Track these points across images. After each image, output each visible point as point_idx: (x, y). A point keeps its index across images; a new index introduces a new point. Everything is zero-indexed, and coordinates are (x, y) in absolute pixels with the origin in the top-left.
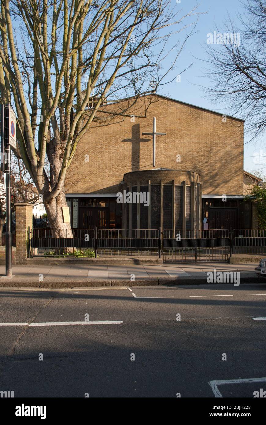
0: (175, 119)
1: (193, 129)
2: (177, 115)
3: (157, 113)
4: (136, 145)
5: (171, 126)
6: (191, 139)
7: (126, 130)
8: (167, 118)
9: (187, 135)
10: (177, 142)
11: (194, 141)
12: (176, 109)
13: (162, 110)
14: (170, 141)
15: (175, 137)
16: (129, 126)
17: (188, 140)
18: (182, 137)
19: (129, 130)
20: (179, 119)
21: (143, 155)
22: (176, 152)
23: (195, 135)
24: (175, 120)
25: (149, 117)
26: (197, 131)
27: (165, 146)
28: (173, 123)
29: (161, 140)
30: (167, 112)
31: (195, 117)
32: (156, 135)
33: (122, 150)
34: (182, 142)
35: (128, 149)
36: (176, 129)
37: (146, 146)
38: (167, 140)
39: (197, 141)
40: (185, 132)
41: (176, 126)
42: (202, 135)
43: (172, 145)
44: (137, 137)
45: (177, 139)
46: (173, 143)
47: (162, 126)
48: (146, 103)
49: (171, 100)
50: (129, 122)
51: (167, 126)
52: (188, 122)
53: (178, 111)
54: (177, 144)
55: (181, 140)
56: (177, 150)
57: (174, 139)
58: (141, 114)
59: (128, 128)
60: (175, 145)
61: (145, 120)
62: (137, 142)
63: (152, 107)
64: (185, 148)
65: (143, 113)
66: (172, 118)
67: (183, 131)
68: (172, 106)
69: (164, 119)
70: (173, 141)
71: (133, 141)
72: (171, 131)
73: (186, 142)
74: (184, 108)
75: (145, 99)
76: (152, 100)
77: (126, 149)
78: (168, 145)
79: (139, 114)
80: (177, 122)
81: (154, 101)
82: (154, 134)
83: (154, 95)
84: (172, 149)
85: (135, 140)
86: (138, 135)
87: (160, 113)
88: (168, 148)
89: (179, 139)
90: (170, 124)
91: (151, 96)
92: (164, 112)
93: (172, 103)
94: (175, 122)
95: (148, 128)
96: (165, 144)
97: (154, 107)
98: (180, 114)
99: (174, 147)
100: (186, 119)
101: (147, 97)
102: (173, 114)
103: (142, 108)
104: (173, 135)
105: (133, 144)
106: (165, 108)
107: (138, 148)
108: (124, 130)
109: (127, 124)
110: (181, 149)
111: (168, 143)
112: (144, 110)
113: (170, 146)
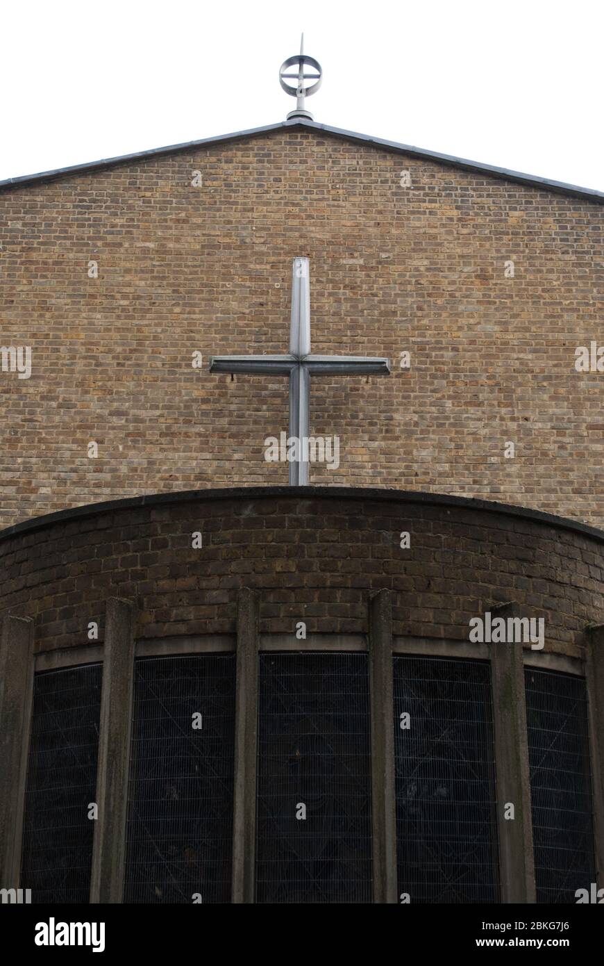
0: (454, 277)
2: (466, 251)
3: (327, 236)
4: (161, 450)
5: (425, 322)
6: (576, 406)
7: (97, 351)
8: (395, 269)
9: (548, 378)
10: (473, 426)
11: (598, 420)
12: (455, 213)
13: (362, 220)
14: (422, 418)
15: (455, 397)
16: (119, 324)
17: (558, 411)
18: (508, 392)
19: (119, 349)
20: (483, 278)
24: (453, 283)
25: (268, 267)
27: (387, 453)
28: (439, 302)
29: (354, 417)
30: (394, 231)
32: (312, 373)
33: (62, 482)
34: (513, 426)
35: (107, 477)
36: (462, 336)
37: (236, 456)
38: (397, 416)
40: (530, 356)
41: (463, 321)
43: (440, 447)
44: (173, 393)
45: (471, 409)
46: (447, 432)
47: (361, 320)
48: (246, 179)
49: (419, 163)
50: (125, 297)
51: (398, 322)
52: (546, 295)
53: (476, 226)
54: (476, 440)
55: (503, 410)
56: (475, 482)
57: (449, 404)
58: (210, 247)
59: (115, 336)
60: (459, 447)
61: (237, 280)
62: (175, 428)
63: (286, 204)
64: (541, 469)
65: (227, 240)
66: (428, 270)
67: (515, 356)
68: (427, 195)
69: (373, 274)
70: (447, 418)
71: (143, 421)
72: (428, 356)
73: (540, 425)
74: (515, 209)
75: (239, 153)
76: (291, 162)
77: (89, 476)
78: (404, 446)
79: (198, 247)
80: (467, 296)
81: (303, 167)
82: (299, 362)
83: (300, 128)
84: (440, 475)
85: (158, 412)
86: (187, 380)
87: (346, 237)
88: (407, 467)
89: (491, 405)
90: (420, 309)
91: (285, 138)
92: (372, 231)
93: (425, 180)
94: (457, 294)
95: (257, 334)
96: (383, 443)
97: (305, 204)
98: (488, 244)
99: (453, 461)
100: (530, 277)
101: (254, 144)
102: (440, 244)
103: (219, 210)
104: (445, 377)
105: (146, 442)
106: (380, 207)
107: (178, 470)
108: (82, 349)
109: (104, 310)
110: (509, 475)
111: (410, 434)
112: (229, 222)
113: (424, 453)
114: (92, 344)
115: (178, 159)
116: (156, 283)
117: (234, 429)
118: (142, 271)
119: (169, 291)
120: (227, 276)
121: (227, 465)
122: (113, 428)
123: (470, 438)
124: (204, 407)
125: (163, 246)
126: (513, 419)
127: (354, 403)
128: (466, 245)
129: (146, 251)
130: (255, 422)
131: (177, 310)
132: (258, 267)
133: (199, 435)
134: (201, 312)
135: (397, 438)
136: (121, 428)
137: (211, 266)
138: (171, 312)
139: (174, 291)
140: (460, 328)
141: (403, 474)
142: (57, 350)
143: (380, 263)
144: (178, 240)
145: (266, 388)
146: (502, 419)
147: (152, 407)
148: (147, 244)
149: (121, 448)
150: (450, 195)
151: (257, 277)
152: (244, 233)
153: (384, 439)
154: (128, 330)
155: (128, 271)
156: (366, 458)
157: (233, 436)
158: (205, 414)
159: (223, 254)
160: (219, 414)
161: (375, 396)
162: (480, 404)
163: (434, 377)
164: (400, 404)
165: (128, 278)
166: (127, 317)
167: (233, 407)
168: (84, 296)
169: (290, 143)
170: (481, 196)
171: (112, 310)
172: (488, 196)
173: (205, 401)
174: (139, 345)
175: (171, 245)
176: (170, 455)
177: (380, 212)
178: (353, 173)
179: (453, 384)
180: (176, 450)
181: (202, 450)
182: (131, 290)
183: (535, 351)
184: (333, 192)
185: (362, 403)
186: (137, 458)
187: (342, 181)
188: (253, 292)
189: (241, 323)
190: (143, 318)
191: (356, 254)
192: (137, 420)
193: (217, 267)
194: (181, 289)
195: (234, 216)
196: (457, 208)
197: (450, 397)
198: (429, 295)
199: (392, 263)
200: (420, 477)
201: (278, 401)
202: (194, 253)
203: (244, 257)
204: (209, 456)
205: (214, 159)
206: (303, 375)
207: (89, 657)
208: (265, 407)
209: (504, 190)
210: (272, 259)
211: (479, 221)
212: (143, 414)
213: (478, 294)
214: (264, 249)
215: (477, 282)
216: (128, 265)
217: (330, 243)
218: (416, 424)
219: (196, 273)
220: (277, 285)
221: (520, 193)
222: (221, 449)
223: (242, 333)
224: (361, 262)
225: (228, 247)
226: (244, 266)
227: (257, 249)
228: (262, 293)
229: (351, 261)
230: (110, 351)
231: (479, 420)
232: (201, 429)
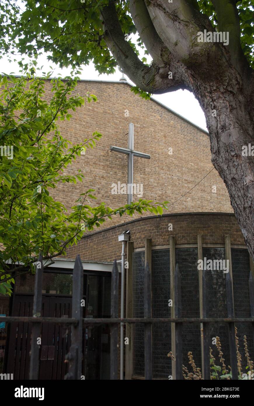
0: (159, 135)
1: (185, 158)
2: (162, 129)
4: (94, 168)
5: (153, 145)
6: (182, 174)
7: (78, 136)
8: (147, 130)
9: (177, 166)
10: (162, 175)
11: (186, 178)
12: (160, 118)
13: (140, 114)
15: (158, 167)
16: (83, 129)
17: (179, 175)
18: (169, 168)
19: (83, 137)
20: (165, 137)
21: (106, 190)
22: (160, 193)
23: (188, 168)
24: (159, 136)
25: (119, 122)
26: (191, 162)
28: (156, 141)
29: (137, 167)
30: (147, 119)
31: (188, 138)
32: (135, 156)
33: (69, 172)
34: (170, 177)
36: (160, 151)
37: (111, 173)
38: (146, 169)
39: (191, 179)
40: (174, 160)
41: (160, 147)
42: (197, 170)
43: (155, 179)
44: (96, 152)
45: (162, 171)
46: (157, 175)
47: (139, 142)
48: (113, 95)
49: (153, 102)
50: (84, 122)
51: (147, 144)
52: (177, 144)
53: (164, 122)
54: (162, 179)
55: (168, 172)
56: (162, 189)
57: (157, 168)
58: (105, 112)
59: (82, 133)
60: (159, 180)
61: (111, 124)
62: (97, 162)
63: (123, 105)
64: (175, 188)
65: (109, 112)
66: (154, 132)
67: (171, 159)
68: (154, 111)
69: (142, 130)
70: (157, 172)
71: (89, 159)
72: (153, 155)
73: (175, 177)
74: (172, 120)
75: (112, 87)
76: (124, 93)
77: (76, 172)
78: (147, 177)
79: (102, 112)
80: (162, 141)
81: (127, 95)
82: (132, 152)
83: (123, 83)
84: (155, 186)
85: (93, 157)
86: (99, 149)
87: (136, 118)
88: (148, 183)
89: (166, 170)
90: (152, 142)
91: (123, 86)
92: (142, 117)
93: (154, 107)
94: (160, 140)
95: (116, 140)
96: (143, 176)
97: (127, 106)
98: (166, 128)
99: (158, 183)
100: (174, 139)
101: (115, 85)
102: (156, 125)
103: (107, 102)
104: (157, 161)
105: (90, 165)
106: (144, 112)
107: (97, 174)
108: (74, 134)
109: (79, 124)
110: (169, 189)
111: (149, 174)
112: (110, 106)
113: (152, 180)
114: (76, 133)
115: (97, 84)
116: (92, 119)
117: (110, 165)
118: (88, 115)
119: (95, 123)
120: (109, 122)
121: (109, 175)
122: (82, 159)
123: (161, 178)
124: (103, 158)
125: (94, 109)
126: (170, 175)
127: (137, 164)
128: (162, 127)
129: (89, 109)
130: (115, 165)
131: (97, 129)
132: (116, 121)
133: (102, 165)
134: (103, 131)
135: (146, 175)
136: (84, 160)
137: (105, 118)
138: (96, 129)
139: (97, 123)
140: (160, 149)
141: (147, 185)
142: (67, 133)
143: (143, 127)
144: (97, 108)
145: (118, 156)
146: (168, 174)
148: (90, 108)
149: (84, 165)
150: (158, 112)
151: (116, 124)
152: (113, 111)
153: (144, 175)
154: (85, 132)
155: (85, 114)
156: (140, 179)
157: (110, 167)
158: (104, 160)
159: (108, 115)
160: (107, 160)
161: (141, 163)
162: (163, 170)
163: (154, 160)
164: (147, 166)
165: (85, 116)
166: (85, 128)
167: (110, 159)
168: (74, 119)
169: (124, 87)
170: (165, 115)
171: (81, 125)
172: (167, 115)
173: (104, 156)
174: (88, 136)
175: (95, 109)
176: (96, 170)
177: (144, 113)
178: (138, 100)
179: (158, 163)
180: (97, 168)
181: (103, 170)
182: (85, 120)
183: (175, 158)
184: (133, 104)
185: (139, 164)
186: (87, 169)
187: (136, 102)
188: (115, 128)
189: (112, 136)
190: (89, 129)
191: (138, 123)
192: (87, 158)
193: (107, 119)
194: (98, 123)
195: (111, 105)
196: (160, 116)
197: (157, 167)
198: (154, 139)
199: (146, 128)
200: (151, 186)
201: (120, 160)
202: (101, 113)
203: (113, 117)
204: (105, 172)
205: (106, 87)
208: (117, 161)
209: (170, 114)
210: (120, 120)
211: (165, 121)
212: (89, 157)
213: (164, 141)
214: (117, 116)
215: (164, 137)
216: (85, 112)
217: (132, 119)
218: (150, 172)
219: (101, 119)
220: (121, 127)
221: (173, 116)
222: (107, 170)
223: (112, 139)
224: (139, 126)
225: (109, 113)
226: (113, 120)
227: (116, 116)
228: (117, 129)
229: (137, 125)
230: (81, 137)
231: (163, 174)
232: (102, 164)
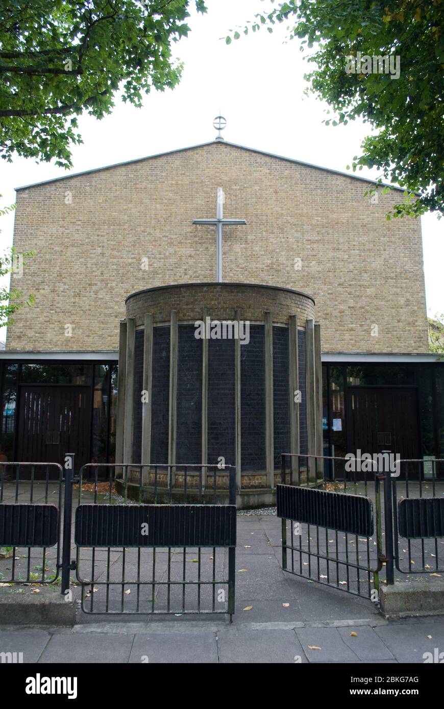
0: (267, 192)
1: (307, 213)
2: (272, 184)
3: (228, 179)
4: (179, 248)
5: (258, 207)
6: (303, 234)
7: (158, 217)
8: (249, 190)
9: (295, 225)
10: (271, 240)
11: (309, 238)
12: (268, 171)
13: (239, 174)
14: (256, 237)
15: (266, 231)
16: (164, 208)
17: (297, 235)
18: (282, 229)
19: (165, 216)
20: (276, 192)
21: (195, 270)
22: (269, 262)
23: (311, 225)
24: (267, 194)
25: (210, 189)
26: (317, 217)
27: (246, 248)
28: (262, 200)
29: (236, 237)
30: (249, 177)
31: (312, 186)
32: (223, 225)
34: (284, 240)
35: (162, 256)
36: (269, 212)
37: (201, 250)
38: (249, 237)
39: (316, 238)
40: (290, 218)
41: (269, 207)
42: (327, 225)
43: (261, 247)
44: (181, 230)
45: (271, 235)
46: (264, 242)
47: (238, 206)
48: (202, 160)
49: (257, 154)
50: (166, 199)
51: (250, 207)
52: (295, 198)
53: (274, 175)
54: (272, 244)
55: (281, 235)
56: (272, 257)
57: (264, 233)
58: (192, 183)
59: (164, 212)
60: (267, 247)
61: (201, 194)
62: (182, 241)
63: (215, 168)
64: (291, 253)
65: (197, 180)
66: (259, 190)
67: (285, 218)
68: (259, 165)
69: (242, 191)
70: (264, 237)
71: (173, 239)
72: (259, 218)
73: (291, 239)
74: (287, 170)
75: (200, 151)
76: (217, 154)
77: (157, 256)
78: (251, 246)
79: (188, 183)
80: (271, 199)
81: (220, 156)
82: (219, 222)
83: (219, 143)
84: (261, 255)
85: (177, 236)
86: (185, 226)
87: (234, 179)
88: (252, 253)
89: (277, 233)
90: (256, 203)
91: (215, 146)
92: (242, 177)
93: (259, 160)
94: (268, 198)
95: (207, 211)
96: (244, 246)
97: (221, 168)
98: (277, 181)
99: (266, 251)
100: (290, 192)
101: (205, 148)
102: (263, 182)
103: (194, 170)
104: (264, 224)
105: (174, 245)
106: (245, 169)
107: (183, 254)
108: (154, 216)
109: (160, 204)
110: (282, 255)
111: (253, 242)
112: (198, 174)
113: (257, 248)
114: (156, 214)
115: (181, 153)
116: (176, 195)
117: (200, 241)
118: (171, 191)
119: (179, 197)
120: (197, 192)
121: (198, 252)
122: (164, 241)
123: (270, 244)
124: (191, 234)
125: (177, 182)
126: (284, 238)
127: (236, 233)
128: (271, 182)
129: (172, 184)
130: (207, 239)
131: (182, 203)
132: (207, 189)
133: (190, 243)
134: (190, 204)
135: (249, 244)
136: (166, 241)
137: (192, 189)
138: (180, 204)
139: (181, 197)
140: (269, 209)
141: (250, 255)
142: (146, 217)
143: (244, 188)
144: (182, 181)
145: (209, 228)
146: (280, 238)
147: (176, 234)
148: (173, 182)
149: (166, 247)
150: (266, 165)
151: (206, 193)
152: (202, 178)
153: (245, 244)
154: (167, 210)
155: (166, 191)
156: (239, 250)
157: (199, 243)
158: (191, 236)
159: (196, 185)
160: (195, 236)
161: (242, 231)
162: (274, 233)
163: (260, 225)
164: (250, 233)
165: (167, 193)
166: (168, 206)
167: (200, 234)
168: (153, 199)
169: (216, 148)
170: (276, 165)
171: (162, 204)
172: (278, 165)
173: (191, 233)
174: (171, 215)
175: (180, 182)
176: (181, 249)
177: (244, 171)
178: (236, 157)
179: (266, 227)
180: (183, 248)
181: (190, 248)
182: (167, 197)
183: (291, 216)
184: (230, 164)
185: (238, 233)
186: (171, 250)
187: (233, 160)
188: (205, 198)
189: (202, 208)
190: (172, 206)
191: (237, 185)
192: (171, 239)
193: (194, 189)
194: (183, 197)
195: (199, 172)
196: (269, 169)
197: (265, 231)
198: (259, 198)
199: (248, 188)
200: (255, 256)
201: (213, 232)
202: (187, 185)
203: (202, 186)
204: (192, 249)
205: (192, 153)
206: (220, 225)
207: (167, 324)
208: (209, 234)
209: (283, 163)
210: (211, 186)
211: (275, 174)
212: (172, 237)
213: (274, 198)
214: (208, 183)
215: (274, 194)
216: (167, 189)
217: (229, 181)
218: (254, 239)
219: (186, 191)
220: (213, 195)
221: (288, 164)
222: (196, 247)
223: (202, 211)
224: (238, 187)
225: (197, 183)
226: (202, 189)
227: (206, 183)
228: (208, 198)
229: (236, 187)
230: (162, 217)
231: (273, 238)
232: (190, 241)
